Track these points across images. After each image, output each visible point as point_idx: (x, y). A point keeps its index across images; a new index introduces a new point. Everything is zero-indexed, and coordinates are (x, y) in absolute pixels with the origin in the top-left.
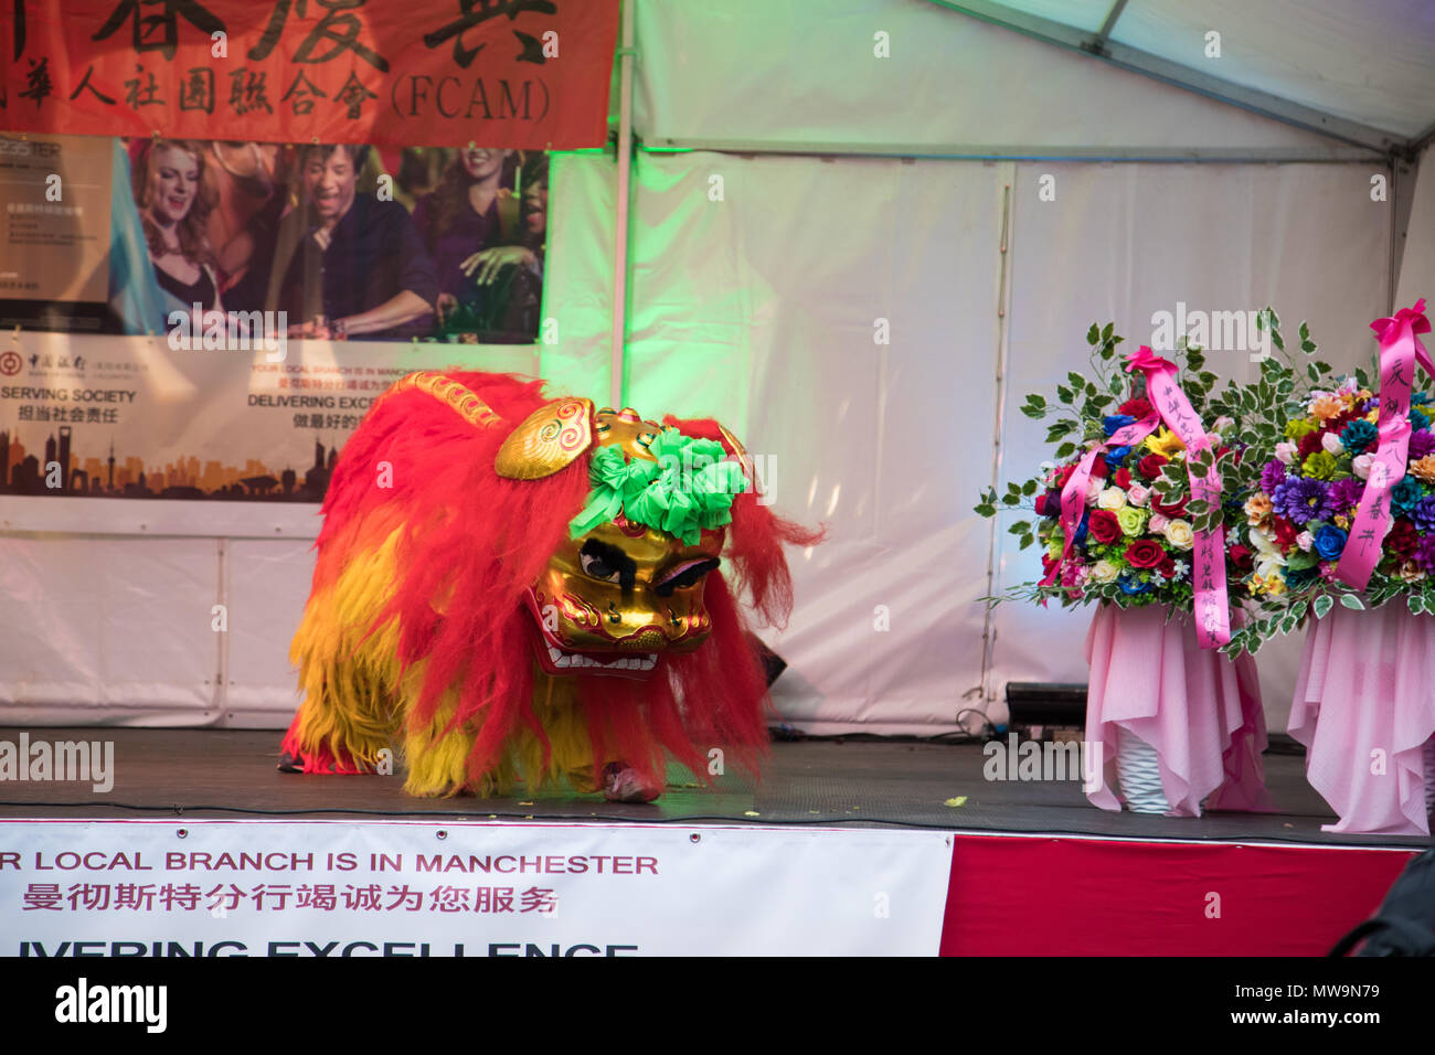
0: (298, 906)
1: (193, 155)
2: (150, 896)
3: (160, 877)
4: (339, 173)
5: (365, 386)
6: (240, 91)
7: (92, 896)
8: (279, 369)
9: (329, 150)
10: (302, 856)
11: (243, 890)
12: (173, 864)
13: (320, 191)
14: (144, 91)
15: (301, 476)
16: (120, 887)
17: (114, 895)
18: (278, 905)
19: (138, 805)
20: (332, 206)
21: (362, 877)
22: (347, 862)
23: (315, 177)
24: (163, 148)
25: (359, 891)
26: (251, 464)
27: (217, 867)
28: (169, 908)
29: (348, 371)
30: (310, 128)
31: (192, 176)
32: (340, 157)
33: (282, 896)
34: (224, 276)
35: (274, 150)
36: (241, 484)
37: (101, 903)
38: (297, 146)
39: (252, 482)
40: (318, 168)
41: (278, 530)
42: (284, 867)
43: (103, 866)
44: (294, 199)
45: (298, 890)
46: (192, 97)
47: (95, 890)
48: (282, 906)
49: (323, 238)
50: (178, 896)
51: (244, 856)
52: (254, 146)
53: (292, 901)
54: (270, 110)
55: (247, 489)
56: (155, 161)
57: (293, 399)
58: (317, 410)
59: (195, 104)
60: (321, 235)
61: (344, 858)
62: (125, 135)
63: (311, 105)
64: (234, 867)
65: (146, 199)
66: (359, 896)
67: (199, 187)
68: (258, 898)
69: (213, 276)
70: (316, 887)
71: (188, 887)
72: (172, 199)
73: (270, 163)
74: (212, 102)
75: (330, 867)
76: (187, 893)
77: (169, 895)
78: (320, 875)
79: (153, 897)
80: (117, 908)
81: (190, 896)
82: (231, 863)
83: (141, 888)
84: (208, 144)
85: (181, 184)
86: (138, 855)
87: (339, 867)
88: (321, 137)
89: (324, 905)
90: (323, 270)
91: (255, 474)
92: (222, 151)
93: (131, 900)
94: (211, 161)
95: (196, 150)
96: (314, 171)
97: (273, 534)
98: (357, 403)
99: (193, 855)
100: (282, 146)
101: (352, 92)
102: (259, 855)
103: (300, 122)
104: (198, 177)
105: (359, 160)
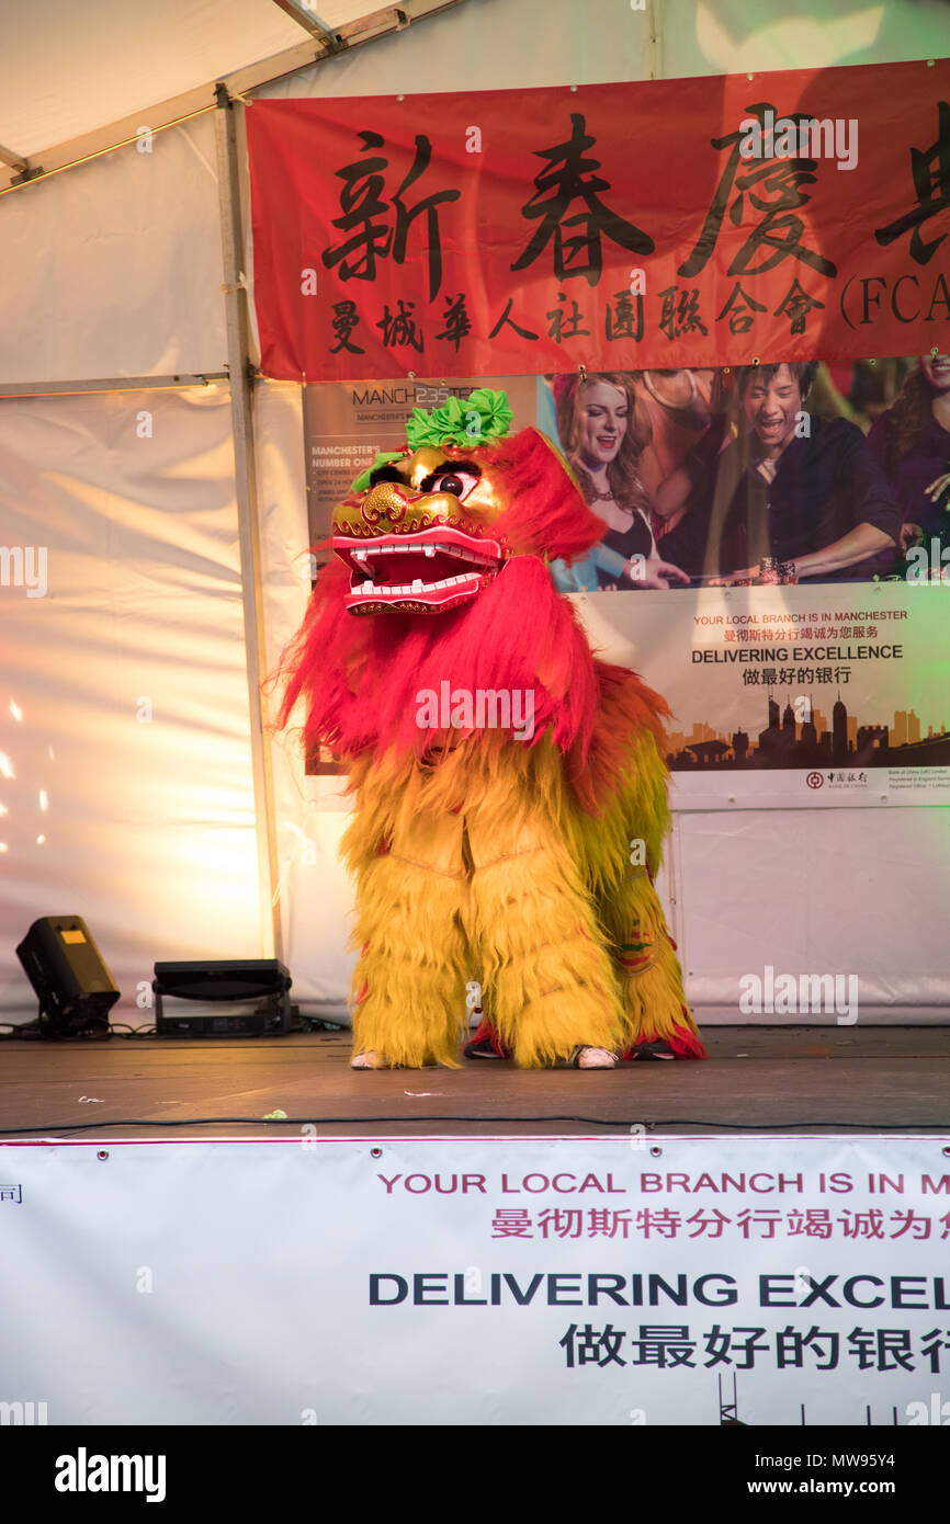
0: (789, 1234)
1: (622, 389)
2: (625, 1221)
3: (634, 1201)
4: (783, 396)
5: (821, 634)
6: (671, 312)
7: (563, 1222)
8: (725, 620)
9: (772, 370)
10: (790, 1176)
11: (726, 1216)
12: (648, 1187)
13: (762, 417)
14: (568, 322)
15: (754, 739)
16: (593, 1213)
17: (587, 1221)
18: (768, 1233)
19: (606, 1120)
20: (775, 433)
21: (860, 1201)
22: (842, 1183)
23: (757, 402)
24: (590, 383)
25: (857, 1216)
26: (697, 728)
27: (696, 1190)
28: (647, 1236)
29: (801, 618)
30: (748, 348)
31: (620, 412)
32: (784, 378)
33: (772, 1222)
34: (659, 520)
35: (710, 376)
36: (687, 750)
37: (574, 1230)
38: (736, 369)
39: (701, 748)
40: (759, 392)
41: (732, 800)
42: (771, 1189)
43: (573, 1189)
44: (735, 429)
45: (789, 1215)
46: (619, 324)
47: (566, 1215)
48: (772, 1235)
49: (767, 470)
50: (656, 1223)
51: (725, 1177)
52: (688, 371)
53: (782, 1228)
54: (705, 331)
55: (694, 756)
56: (581, 398)
57: (740, 653)
58: (769, 664)
59: (622, 331)
60: (766, 467)
61: (837, 1178)
62: (550, 371)
63: (750, 321)
64: (716, 1190)
65: (573, 441)
66: (858, 1222)
67: (629, 422)
68: (745, 1224)
69: (648, 522)
70: (809, 1212)
71: (666, 1212)
72: (600, 439)
73: (706, 391)
74: (641, 328)
75: (823, 1190)
76: (666, 1218)
77: (646, 1220)
78: (812, 1199)
79: (629, 1223)
80: (591, 1236)
81: (669, 1222)
82: (712, 1184)
83: (616, 1214)
84: (638, 374)
85: (610, 420)
86: (610, 1176)
87: (833, 1189)
88: (761, 357)
89: (818, 1232)
90: (769, 506)
91: (703, 739)
92: (653, 383)
93: (606, 1227)
94: (642, 393)
95: (625, 383)
96: (756, 396)
97: (727, 805)
98: (813, 654)
99: (669, 1176)
100: (719, 371)
101: (796, 300)
102: (742, 1176)
103: (738, 341)
104: (628, 413)
105: (806, 379)
